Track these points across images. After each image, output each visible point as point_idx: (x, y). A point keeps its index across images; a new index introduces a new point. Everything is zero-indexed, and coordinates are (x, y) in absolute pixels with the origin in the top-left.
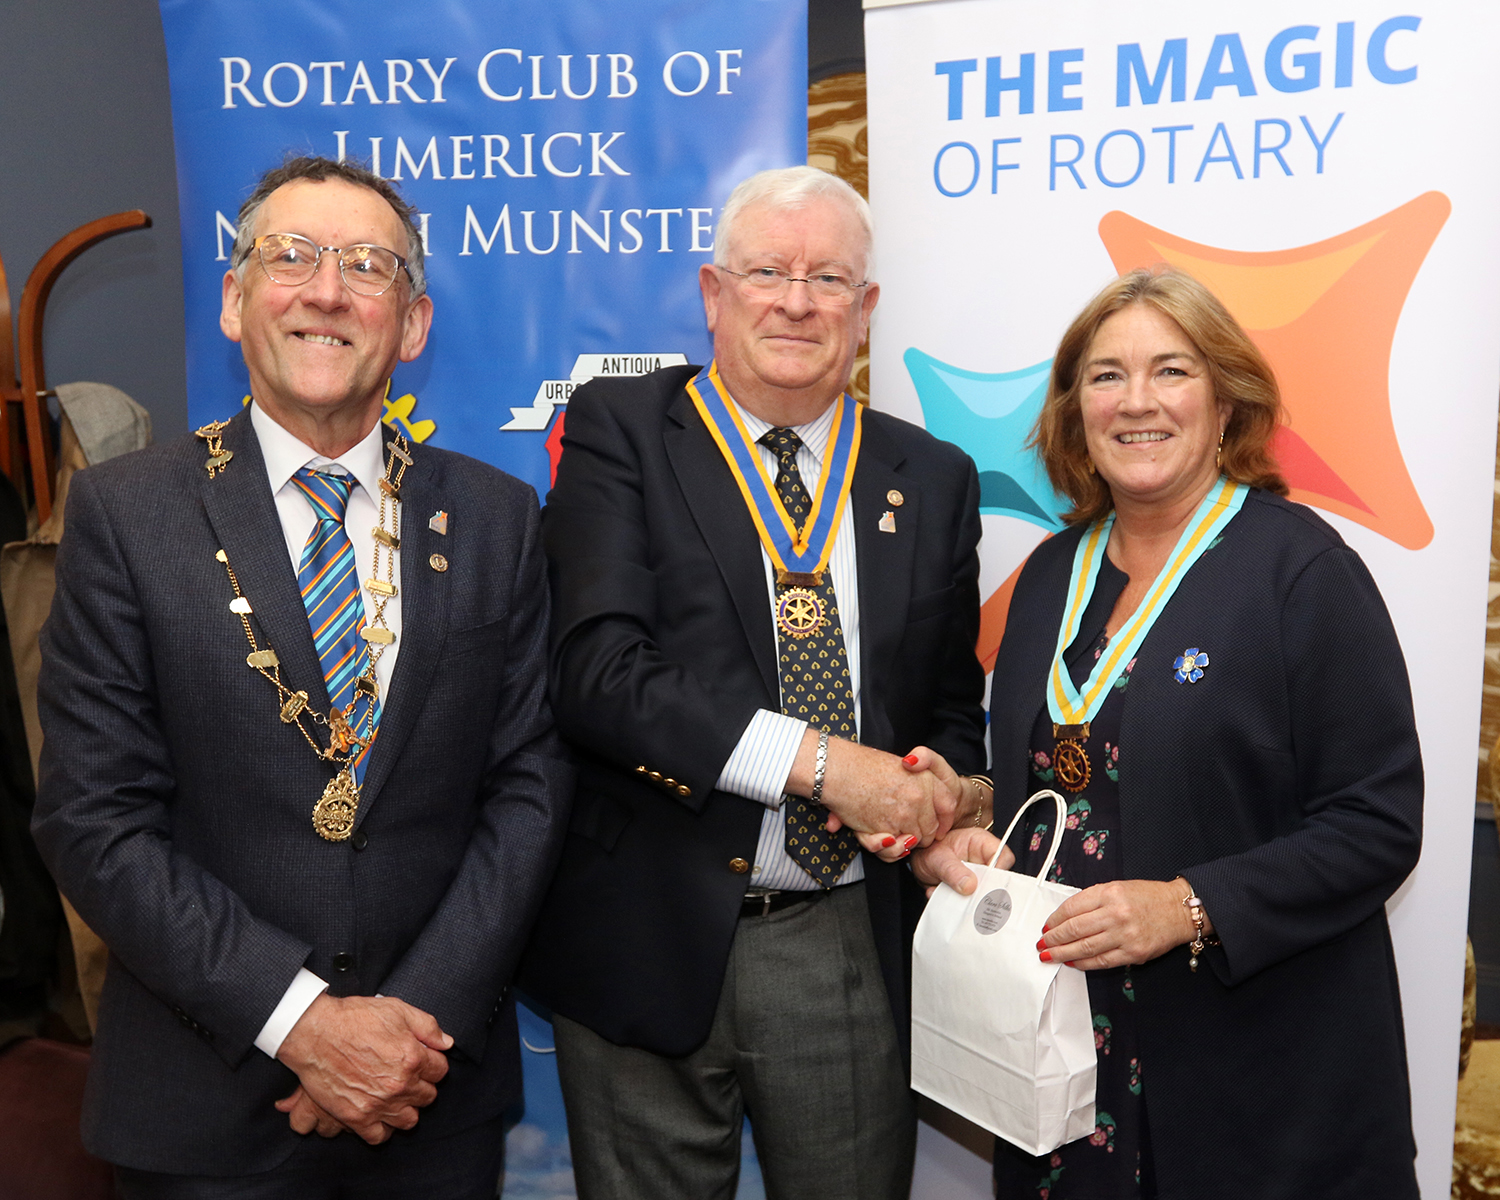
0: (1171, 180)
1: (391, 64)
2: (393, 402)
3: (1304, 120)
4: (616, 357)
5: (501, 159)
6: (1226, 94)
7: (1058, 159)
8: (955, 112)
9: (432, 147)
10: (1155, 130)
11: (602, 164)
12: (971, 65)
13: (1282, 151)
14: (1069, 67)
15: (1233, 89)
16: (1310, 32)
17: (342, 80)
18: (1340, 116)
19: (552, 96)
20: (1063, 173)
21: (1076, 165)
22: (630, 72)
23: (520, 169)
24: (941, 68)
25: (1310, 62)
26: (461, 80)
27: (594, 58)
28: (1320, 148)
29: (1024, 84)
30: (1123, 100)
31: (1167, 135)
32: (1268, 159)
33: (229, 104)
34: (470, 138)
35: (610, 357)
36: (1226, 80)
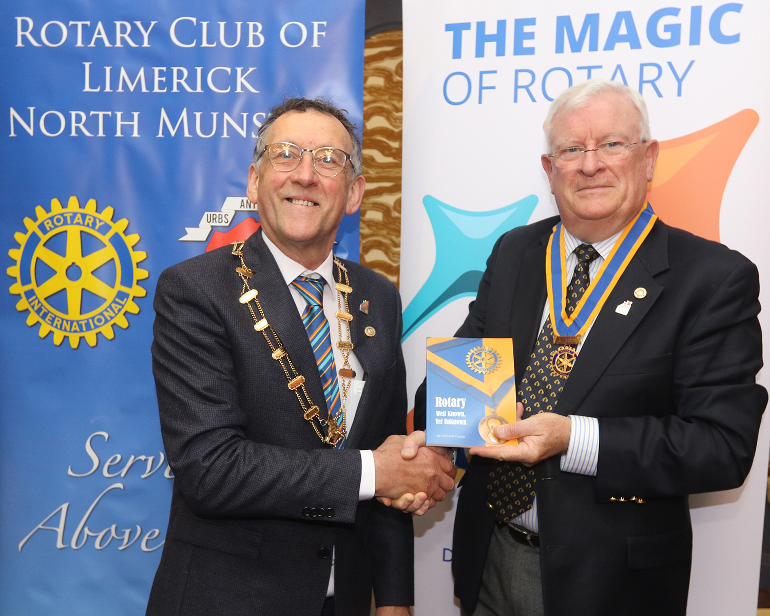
1: (118, 24)
2: (115, 223)
3: (670, 64)
5: (182, 82)
6: (622, 48)
7: (520, 84)
8: (457, 54)
9: (142, 73)
10: (579, 68)
11: (243, 86)
12: (467, 26)
13: (656, 83)
14: (527, 29)
15: (627, 45)
16: (675, 12)
17: (88, 32)
18: (692, 62)
19: (214, 45)
20: (522, 93)
21: (530, 88)
22: (260, 33)
23: (194, 88)
24: (449, 27)
25: (675, 30)
26: (160, 34)
27: (239, 24)
28: (680, 81)
29: (499, 38)
30: (559, 49)
31: (586, 71)
32: (648, 87)
33: (20, 44)
34: (164, 69)
35: (245, 199)
36: (623, 39)
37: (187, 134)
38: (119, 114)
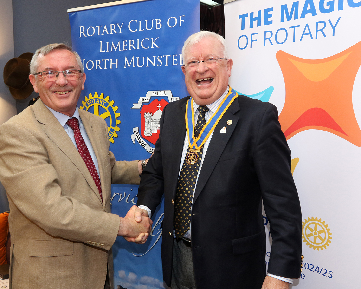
0: (294, 41)
1: (111, 25)
2: (110, 102)
3: (329, 21)
4: (156, 91)
5: (132, 45)
6: (309, 16)
7: (266, 38)
8: (243, 28)
9: (119, 43)
10: (290, 28)
11: (154, 45)
12: (246, 15)
13: (323, 30)
14: (269, 13)
15: (310, 14)
18: (339, 18)
19: (144, 30)
20: (267, 41)
21: (270, 39)
22: (160, 23)
24: (240, 17)
25: (332, 4)
26: (125, 27)
27: (152, 20)
28: (334, 28)
29: (258, 19)
30: (282, 20)
31: (293, 28)
32: (320, 33)
33: (80, 37)
34: (126, 41)
35: (154, 91)
36: (309, 12)
37: (134, 66)
38: (111, 60)
